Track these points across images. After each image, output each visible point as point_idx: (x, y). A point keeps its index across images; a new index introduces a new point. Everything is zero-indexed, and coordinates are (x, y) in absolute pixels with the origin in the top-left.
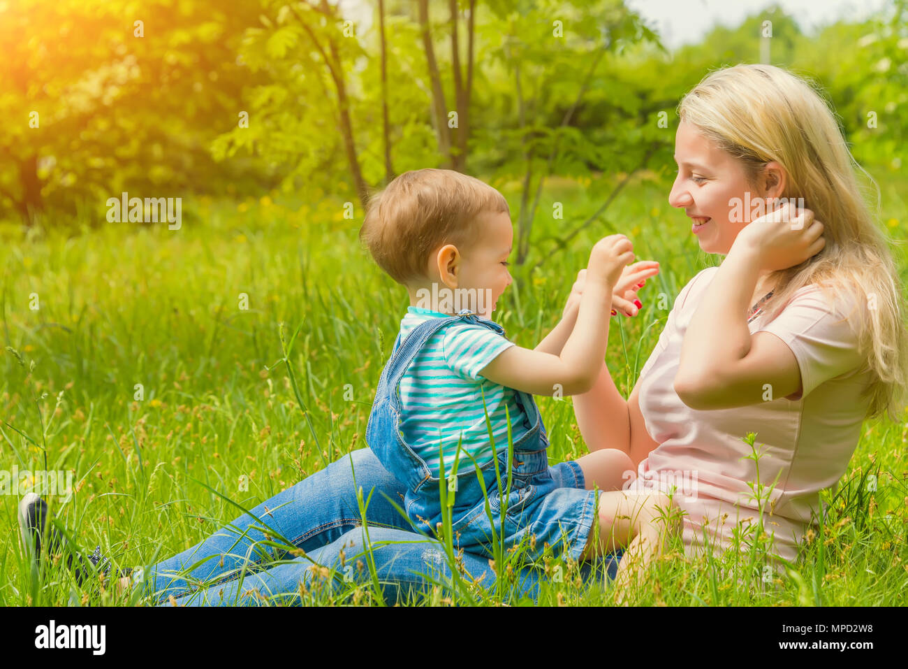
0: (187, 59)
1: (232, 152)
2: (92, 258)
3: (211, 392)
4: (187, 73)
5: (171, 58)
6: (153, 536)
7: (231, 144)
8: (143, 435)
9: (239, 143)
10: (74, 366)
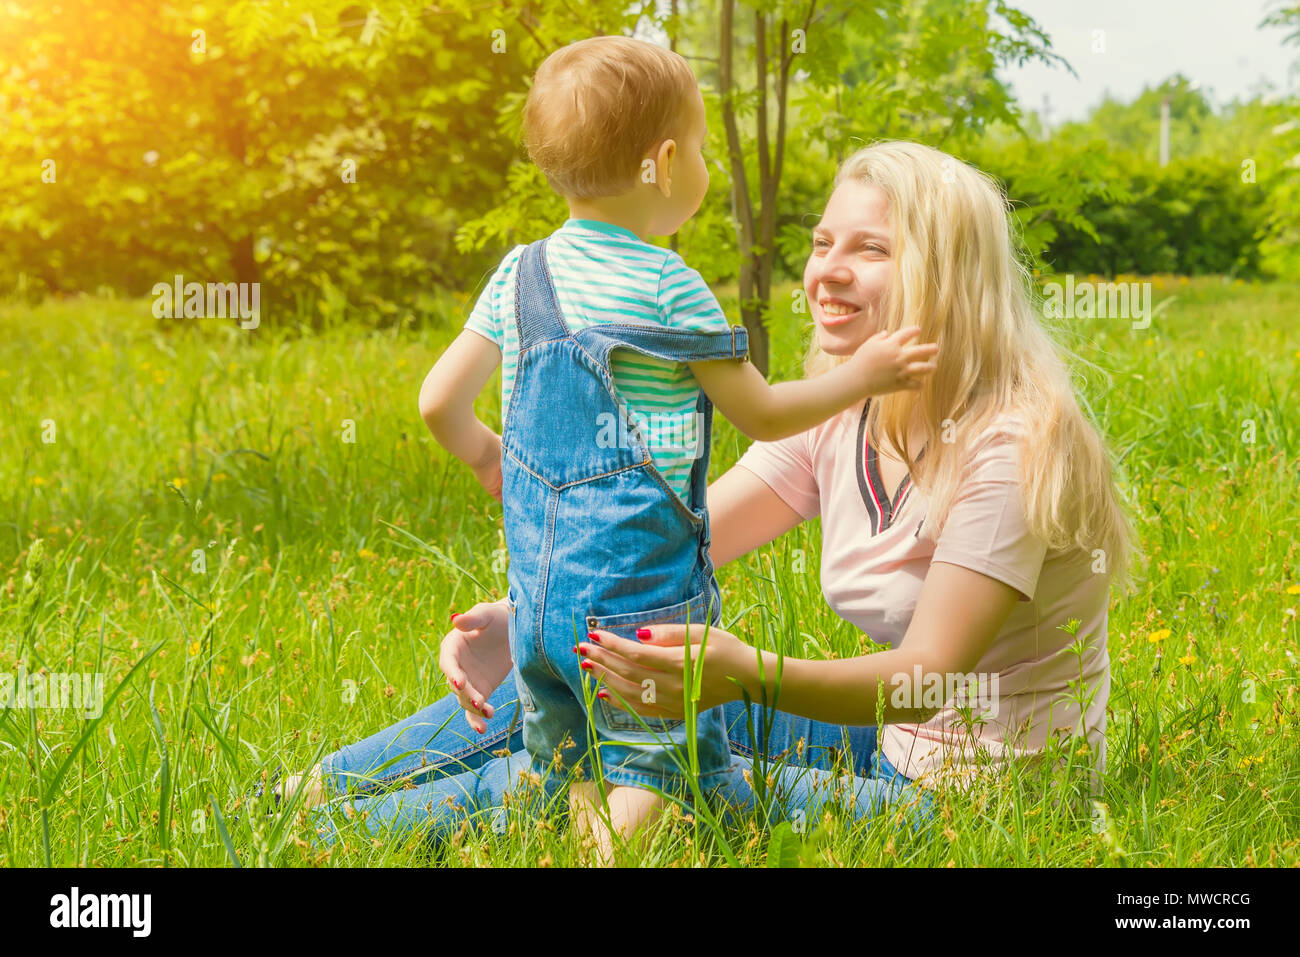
0: (441, 124)
1: (481, 245)
2: (310, 366)
3: (433, 542)
4: (443, 140)
5: (423, 121)
6: (342, 722)
7: (481, 232)
8: (343, 593)
9: (490, 232)
10: (270, 502)
